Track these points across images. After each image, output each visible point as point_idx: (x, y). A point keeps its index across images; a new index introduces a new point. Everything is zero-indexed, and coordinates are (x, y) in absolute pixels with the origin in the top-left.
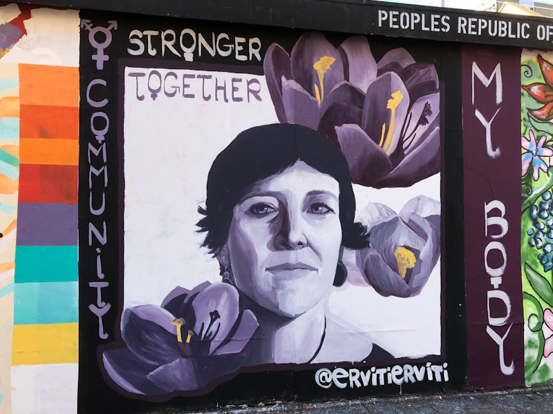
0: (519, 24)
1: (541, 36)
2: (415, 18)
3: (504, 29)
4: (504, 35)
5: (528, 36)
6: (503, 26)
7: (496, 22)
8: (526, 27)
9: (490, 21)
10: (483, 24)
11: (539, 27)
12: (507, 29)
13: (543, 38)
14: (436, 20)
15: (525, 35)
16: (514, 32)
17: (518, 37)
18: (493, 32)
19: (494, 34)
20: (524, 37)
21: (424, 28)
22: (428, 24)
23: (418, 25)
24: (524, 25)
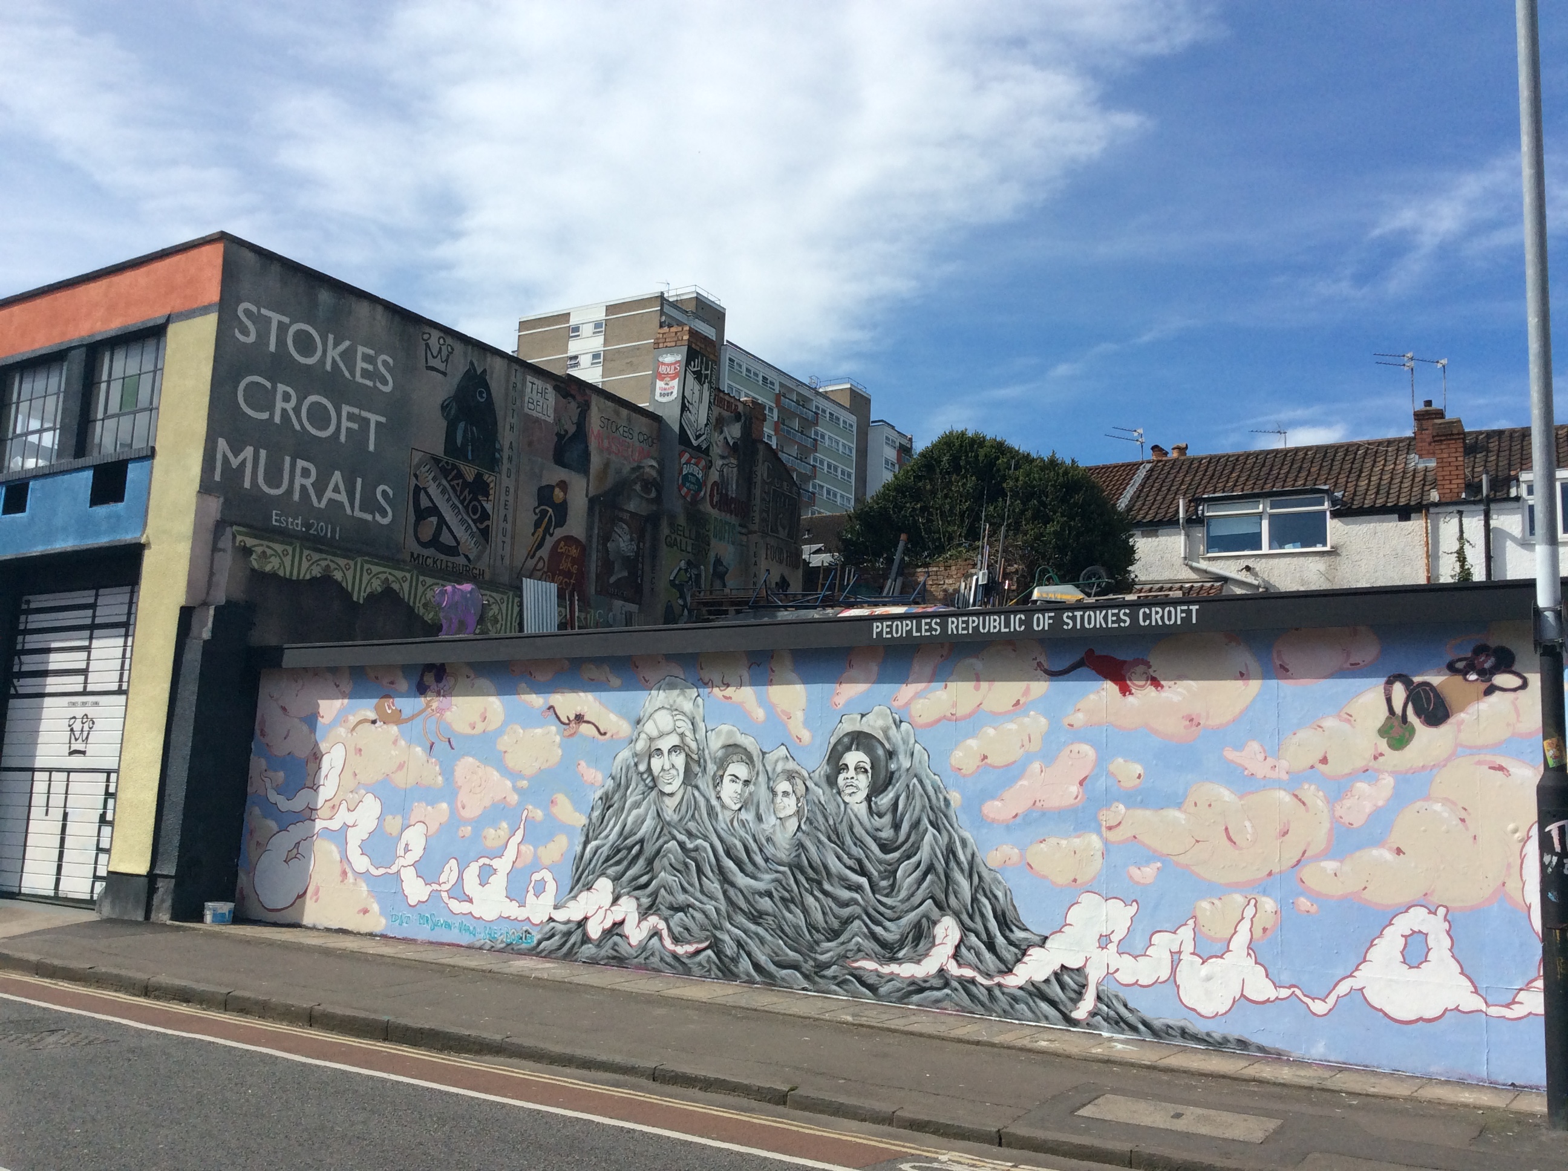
0: (1012, 616)
1: (1038, 625)
2: (907, 625)
3: (996, 624)
4: (996, 631)
5: (1023, 627)
6: (995, 620)
7: (987, 618)
8: (1020, 619)
9: (981, 618)
10: (974, 622)
11: (1036, 616)
12: (1000, 624)
13: (1041, 627)
14: (926, 624)
15: (1020, 627)
16: (1007, 625)
17: (1012, 630)
18: (984, 628)
19: (986, 631)
20: (1018, 629)
21: (915, 634)
22: (919, 630)
23: (909, 632)
24: (1018, 616)
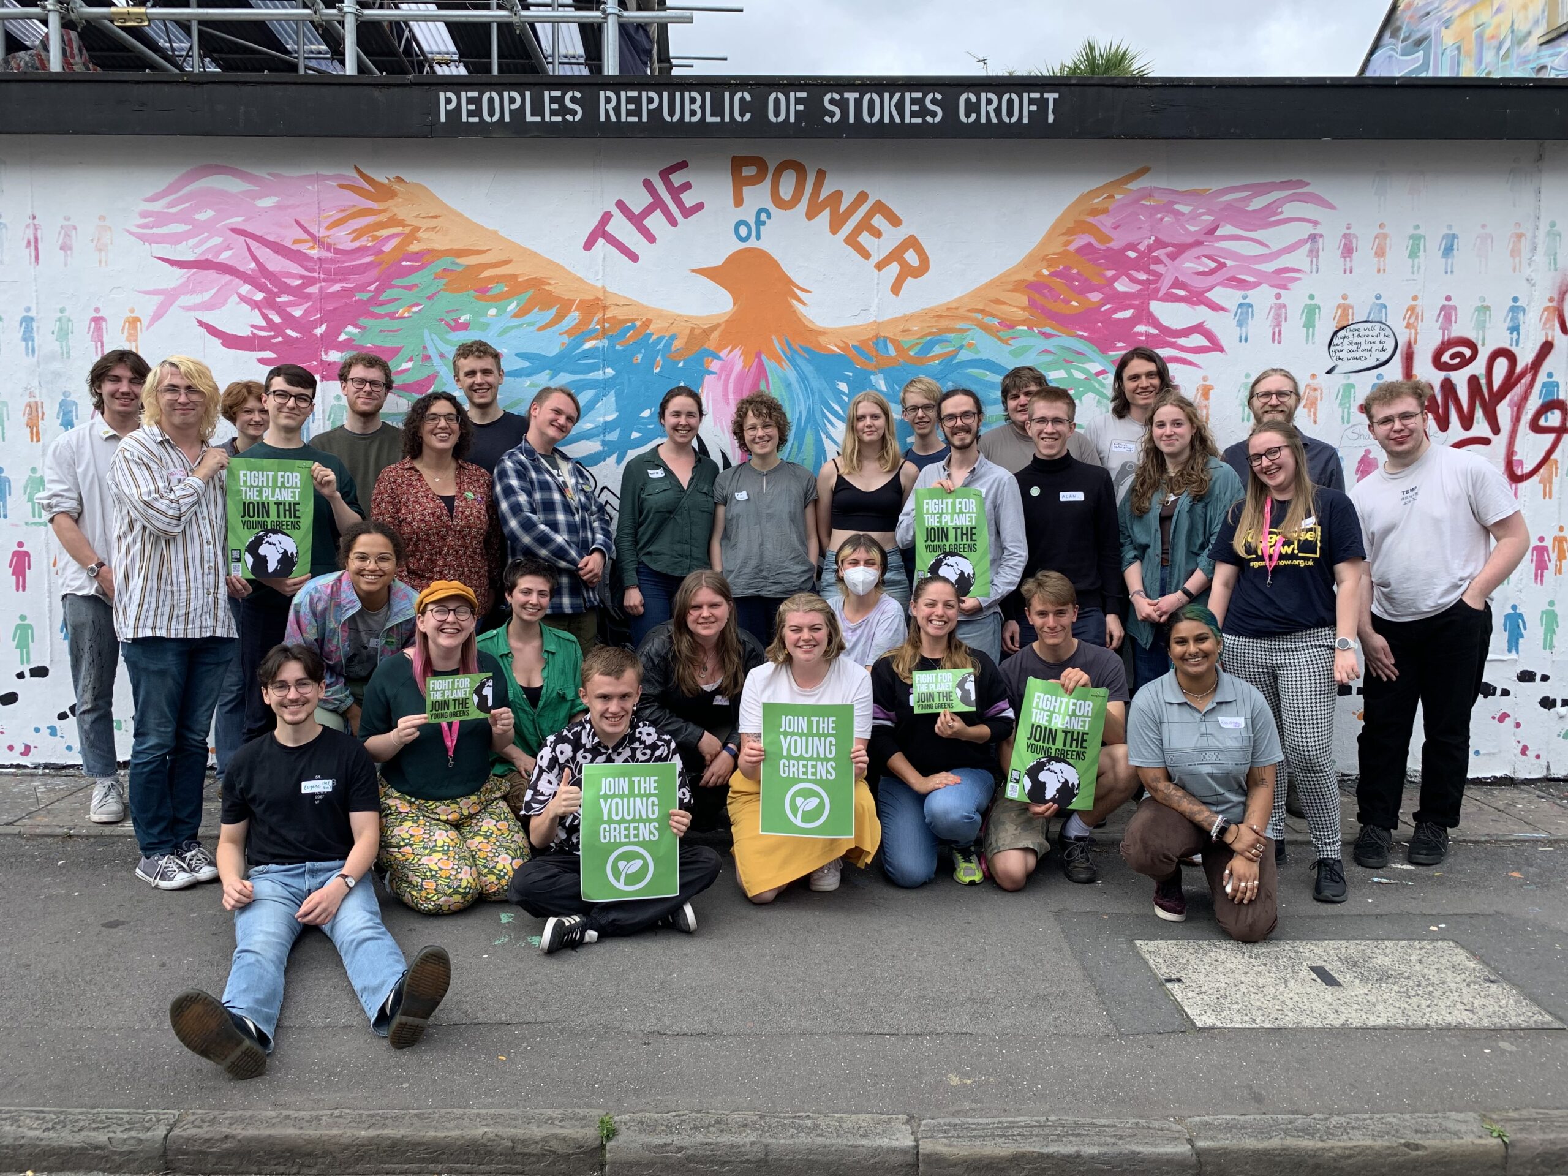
0: (727, 95)
1: (777, 113)
2: (512, 100)
3: (696, 107)
4: (695, 119)
5: (748, 116)
6: (693, 101)
7: (678, 94)
8: (742, 99)
9: (665, 95)
10: (650, 100)
11: (773, 95)
12: (703, 107)
13: (781, 118)
14: (553, 100)
15: (742, 115)
16: (718, 110)
17: (727, 119)
18: (672, 113)
19: (676, 118)
20: (738, 118)
21: (529, 118)
22: (538, 110)
23: (518, 114)
24: (738, 95)
